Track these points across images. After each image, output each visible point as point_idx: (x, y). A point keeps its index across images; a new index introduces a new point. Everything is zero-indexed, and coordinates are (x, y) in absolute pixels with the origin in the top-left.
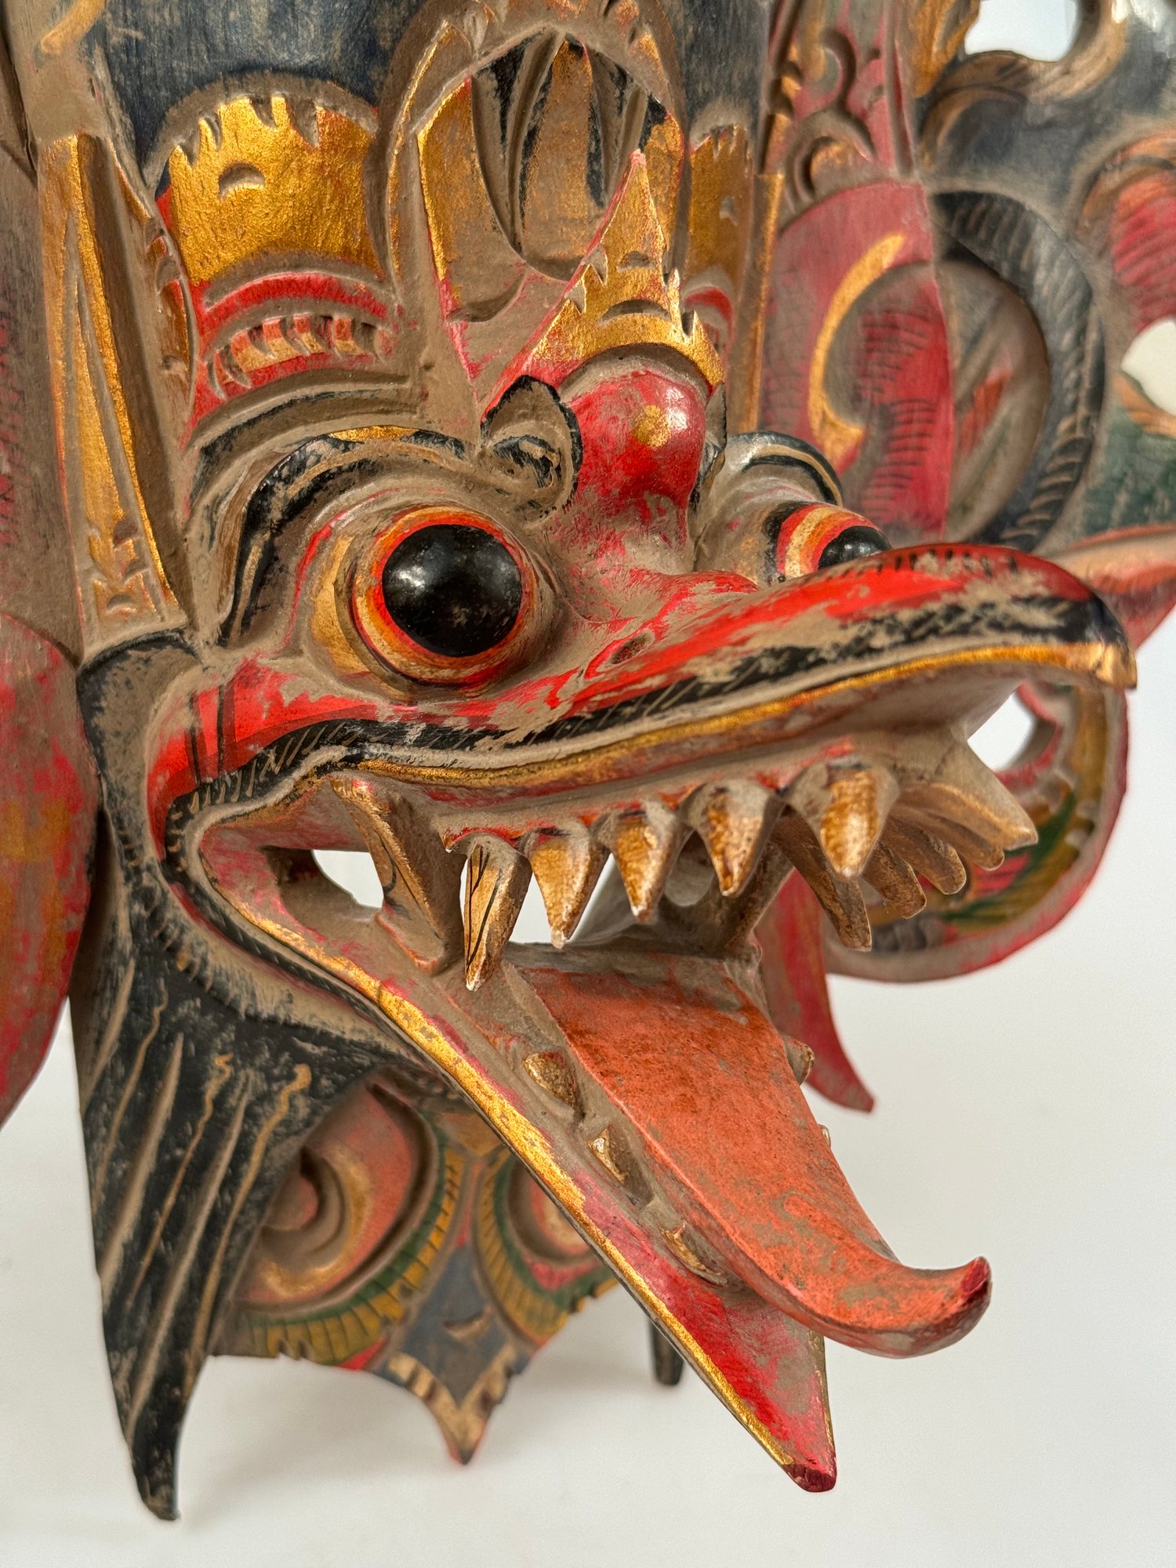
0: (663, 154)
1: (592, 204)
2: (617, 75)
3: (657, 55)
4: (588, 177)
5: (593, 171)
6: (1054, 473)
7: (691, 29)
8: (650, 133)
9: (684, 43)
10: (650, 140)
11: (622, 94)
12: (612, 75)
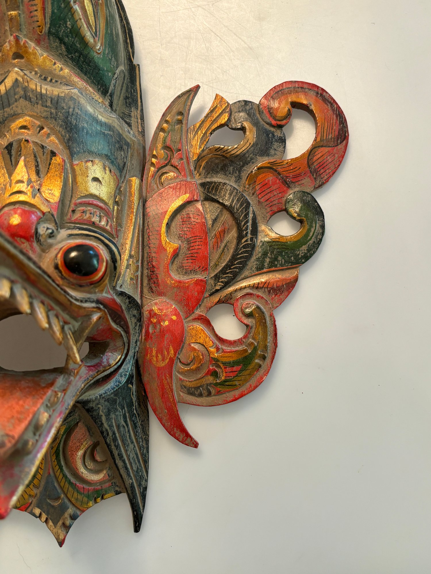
0: (57, 164)
1: (37, 177)
2: (41, 146)
3: (57, 141)
4: (36, 171)
5: (37, 170)
6: (242, 253)
7: (67, 135)
8: (52, 159)
9: (66, 139)
10: (52, 161)
11: (43, 151)
12: (40, 146)
